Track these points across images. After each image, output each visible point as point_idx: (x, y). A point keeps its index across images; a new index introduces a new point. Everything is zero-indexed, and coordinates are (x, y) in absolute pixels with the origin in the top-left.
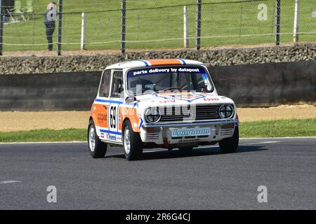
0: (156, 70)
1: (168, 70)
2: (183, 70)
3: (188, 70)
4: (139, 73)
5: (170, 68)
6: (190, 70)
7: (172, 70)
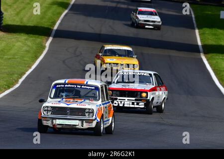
0: (69, 86)
1: (75, 86)
2: (84, 87)
3: (87, 87)
4: (60, 86)
5: (77, 85)
6: (89, 87)
7: (78, 86)
